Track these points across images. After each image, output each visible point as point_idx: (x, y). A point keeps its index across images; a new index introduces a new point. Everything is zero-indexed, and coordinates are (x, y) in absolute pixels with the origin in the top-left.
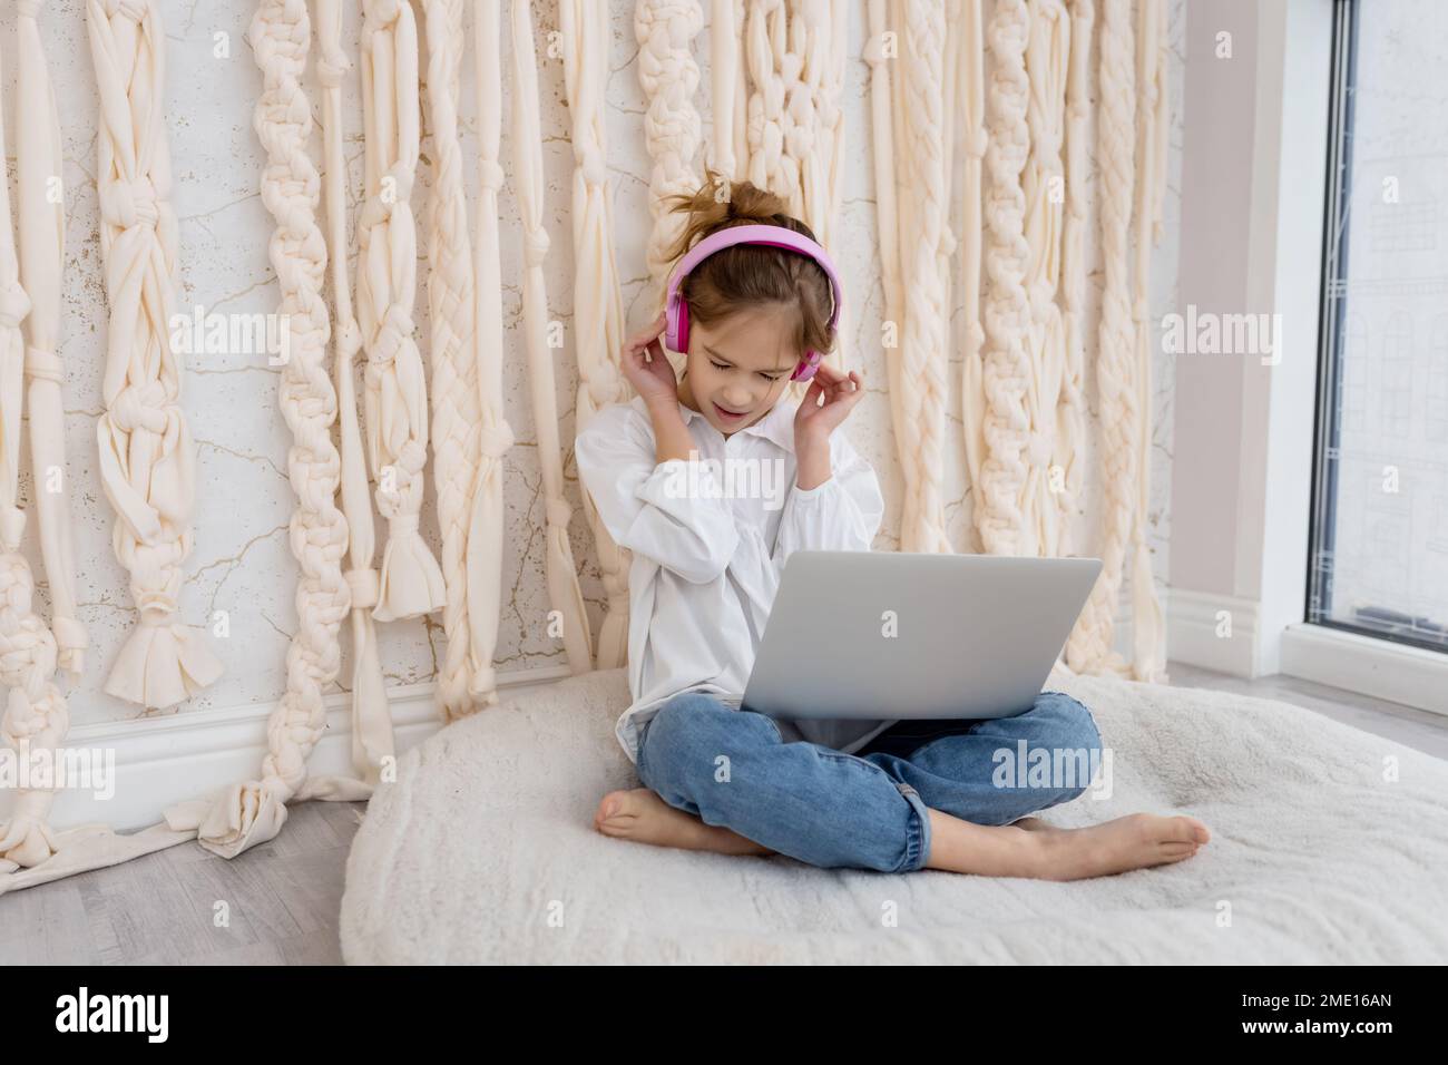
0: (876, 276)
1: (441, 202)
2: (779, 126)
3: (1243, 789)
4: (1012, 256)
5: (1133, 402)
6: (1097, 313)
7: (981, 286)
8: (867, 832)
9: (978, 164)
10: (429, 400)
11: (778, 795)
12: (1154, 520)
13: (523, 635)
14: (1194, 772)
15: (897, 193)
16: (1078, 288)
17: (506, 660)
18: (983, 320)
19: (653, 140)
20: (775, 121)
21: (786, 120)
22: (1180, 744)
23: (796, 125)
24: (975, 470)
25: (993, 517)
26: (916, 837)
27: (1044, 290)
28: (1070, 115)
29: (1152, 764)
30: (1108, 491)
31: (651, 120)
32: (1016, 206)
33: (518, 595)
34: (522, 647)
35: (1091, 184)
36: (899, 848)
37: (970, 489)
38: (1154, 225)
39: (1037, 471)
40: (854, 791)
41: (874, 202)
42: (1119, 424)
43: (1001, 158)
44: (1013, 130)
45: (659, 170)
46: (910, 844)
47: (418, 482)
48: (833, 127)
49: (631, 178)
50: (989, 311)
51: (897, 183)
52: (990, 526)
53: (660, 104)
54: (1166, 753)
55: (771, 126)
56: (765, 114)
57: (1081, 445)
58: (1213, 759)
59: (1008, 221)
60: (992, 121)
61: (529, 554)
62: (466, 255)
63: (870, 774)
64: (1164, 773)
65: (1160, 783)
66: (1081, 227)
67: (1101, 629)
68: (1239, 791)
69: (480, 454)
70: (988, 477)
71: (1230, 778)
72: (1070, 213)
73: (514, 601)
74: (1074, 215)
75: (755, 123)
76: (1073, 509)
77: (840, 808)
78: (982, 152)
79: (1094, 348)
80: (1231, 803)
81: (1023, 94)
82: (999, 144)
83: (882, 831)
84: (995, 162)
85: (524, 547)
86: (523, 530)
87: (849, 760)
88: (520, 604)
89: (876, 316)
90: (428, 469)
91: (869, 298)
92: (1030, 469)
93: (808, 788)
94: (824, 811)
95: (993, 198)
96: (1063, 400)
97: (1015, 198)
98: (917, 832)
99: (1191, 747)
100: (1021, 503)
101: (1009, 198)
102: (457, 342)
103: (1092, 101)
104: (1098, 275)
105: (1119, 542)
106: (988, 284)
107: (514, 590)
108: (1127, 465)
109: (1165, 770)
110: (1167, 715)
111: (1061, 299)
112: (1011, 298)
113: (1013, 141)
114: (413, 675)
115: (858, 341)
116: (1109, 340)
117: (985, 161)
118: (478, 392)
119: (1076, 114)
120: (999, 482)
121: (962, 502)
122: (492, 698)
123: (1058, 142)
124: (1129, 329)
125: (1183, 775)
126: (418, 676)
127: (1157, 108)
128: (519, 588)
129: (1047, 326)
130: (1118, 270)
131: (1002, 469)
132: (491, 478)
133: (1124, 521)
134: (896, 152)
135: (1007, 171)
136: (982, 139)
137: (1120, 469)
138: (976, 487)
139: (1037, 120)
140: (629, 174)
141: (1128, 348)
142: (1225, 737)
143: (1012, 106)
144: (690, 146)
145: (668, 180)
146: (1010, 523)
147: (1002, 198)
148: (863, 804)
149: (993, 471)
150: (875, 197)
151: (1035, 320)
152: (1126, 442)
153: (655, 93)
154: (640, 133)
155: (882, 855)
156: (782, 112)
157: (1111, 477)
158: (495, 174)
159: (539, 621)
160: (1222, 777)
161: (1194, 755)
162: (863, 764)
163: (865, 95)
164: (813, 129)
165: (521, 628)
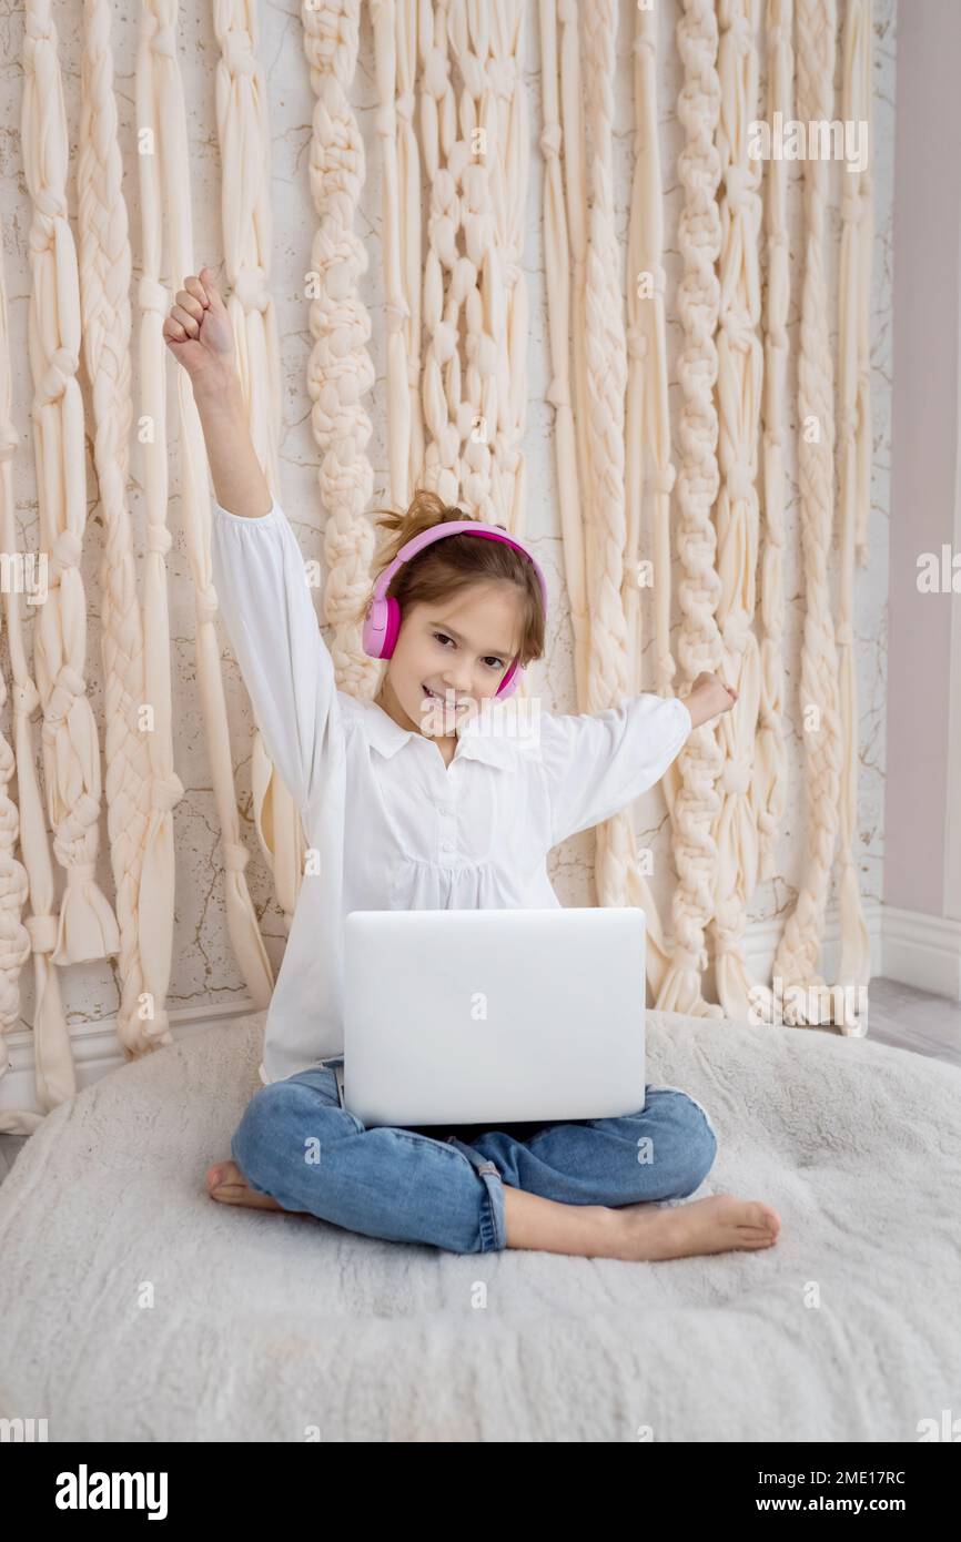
0: (565, 612)
1: (111, 567)
2: (455, 475)
3: (858, 1154)
4: (703, 588)
5: (836, 724)
6: (799, 638)
7: (672, 618)
8: (439, 1217)
9: (666, 499)
10: (102, 752)
11: (347, 1184)
12: (866, 839)
13: (208, 971)
14: (820, 1131)
15: (584, 531)
16: (778, 614)
17: (191, 996)
18: (675, 652)
19: (327, 493)
20: (452, 469)
21: (462, 469)
22: (811, 1102)
23: (473, 471)
24: (670, 798)
25: (687, 846)
26: (487, 1219)
27: (739, 621)
28: (766, 444)
29: (783, 1121)
30: (813, 815)
31: (324, 476)
32: (705, 539)
33: (202, 933)
34: (207, 983)
35: (792, 510)
36: (471, 1230)
37: (667, 817)
38: (858, 551)
39: (733, 799)
40: (425, 1177)
41: (561, 539)
42: (822, 748)
43: (690, 492)
44: (701, 464)
45: (331, 525)
46: (482, 1226)
47: (93, 834)
48: (514, 470)
49: (309, 530)
50: (682, 642)
51: (584, 521)
52: (685, 854)
53: (332, 459)
54: (797, 1110)
55: (446, 473)
56: (440, 462)
57: (783, 768)
58: (840, 1120)
59: (699, 555)
60: (681, 454)
61: (213, 893)
62: (134, 614)
63: (446, 1158)
64: (793, 1131)
65: (787, 1140)
66: (779, 556)
67: (807, 950)
68: (855, 1156)
69: (151, 807)
70: (682, 806)
71: (850, 1141)
72: (768, 540)
73: (198, 939)
74: (772, 542)
75: (431, 472)
76: (776, 833)
77: (409, 1194)
78: (669, 487)
79: (796, 675)
80: (844, 1170)
81: (711, 429)
82: (689, 478)
83: (454, 1214)
84: (684, 495)
85: (207, 887)
86: (206, 870)
87: (426, 1144)
88: (203, 941)
89: (566, 650)
90: (103, 820)
91: (558, 634)
92: (726, 796)
93: (377, 1174)
94: (394, 1197)
95: (684, 531)
96: (761, 724)
97: (704, 532)
98: (487, 1214)
99: (820, 1105)
100: (715, 832)
101: (698, 532)
102: (128, 699)
103: (792, 427)
104: (800, 599)
105: (822, 865)
106: (680, 618)
107: (199, 929)
108: (830, 788)
109: (793, 1127)
110: (806, 1070)
111: (760, 628)
112: (701, 630)
113: (702, 476)
114: (99, 1012)
115: (547, 676)
116: (811, 666)
117: (674, 495)
118: (148, 746)
119: (773, 443)
120: (693, 811)
121: (659, 829)
122: (167, 1038)
123: (752, 472)
124: (832, 656)
125: (810, 1134)
126: (104, 1013)
127: (858, 434)
128: (204, 926)
129: (743, 655)
130: (820, 596)
131: (695, 799)
132: (162, 827)
133: (827, 844)
134: (581, 492)
135: (698, 505)
136: (669, 475)
137: (823, 792)
138: (672, 813)
139: (728, 453)
140: (306, 525)
141: (830, 673)
142: (854, 1096)
143: (701, 442)
144: (362, 498)
145: (340, 533)
146: (703, 852)
147: (692, 532)
148: (434, 1188)
149: (687, 800)
150: (562, 534)
151: (728, 650)
152: (829, 766)
153: (328, 448)
154: (315, 488)
155: (456, 1238)
156: (458, 460)
157: (815, 800)
158: (163, 538)
159: (223, 957)
160: (844, 1139)
161: (822, 1114)
162: (441, 1148)
163: (550, 435)
164: (490, 475)
165: (206, 965)
